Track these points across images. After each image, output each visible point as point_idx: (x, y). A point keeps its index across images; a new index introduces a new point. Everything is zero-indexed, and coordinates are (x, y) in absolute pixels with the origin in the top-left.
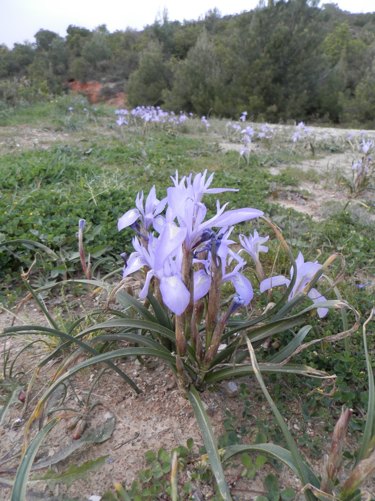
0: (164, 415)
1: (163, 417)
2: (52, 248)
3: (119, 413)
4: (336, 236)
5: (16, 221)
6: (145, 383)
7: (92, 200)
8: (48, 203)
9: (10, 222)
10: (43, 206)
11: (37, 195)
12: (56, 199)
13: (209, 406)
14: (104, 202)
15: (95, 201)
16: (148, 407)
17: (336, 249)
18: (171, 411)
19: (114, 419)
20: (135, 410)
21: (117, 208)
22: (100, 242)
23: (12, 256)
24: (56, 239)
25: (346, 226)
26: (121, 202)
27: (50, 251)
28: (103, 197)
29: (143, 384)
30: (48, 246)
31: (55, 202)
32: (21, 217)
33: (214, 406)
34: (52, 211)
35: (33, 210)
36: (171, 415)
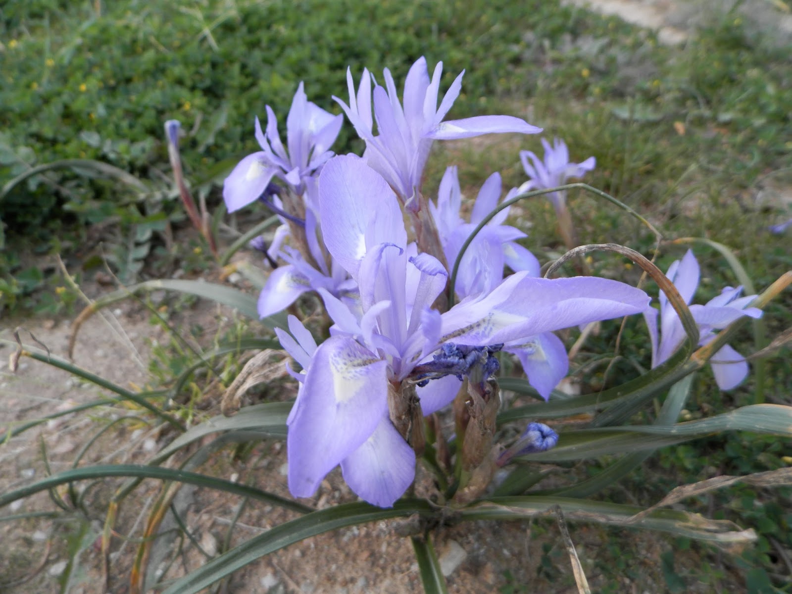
0: (379, 571)
1: (377, 576)
2: (132, 171)
3: (290, 573)
4: (714, 85)
5: (55, 109)
6: (337, 494)
7: (204, 39)
8: (117, 52)
9: (46, 110)
10: (108, 65)
11: (94, 32)
12: (134, 41)
13: (469, 553)
14: (229, 41)
15: (212, 41)
16: (347, 550)
17: (714, 119)
18: (394, 561)
19: (281, 588)
20: (323, 561)
21: (257, 54)
22: (228, 147)
23: (57, 194)
24: (136, 149)
25: (732, 55)
26: (264, 36)
27: (129, 179)
28: (228, 28)
29: (333, 497)
30: (123, 168)
31: (132, 49)
32: (65, 98)
33: (479, 549)
34: (128, 73)
35: (87, 75)
36: (393, 571)
